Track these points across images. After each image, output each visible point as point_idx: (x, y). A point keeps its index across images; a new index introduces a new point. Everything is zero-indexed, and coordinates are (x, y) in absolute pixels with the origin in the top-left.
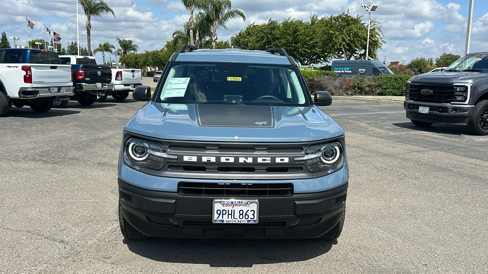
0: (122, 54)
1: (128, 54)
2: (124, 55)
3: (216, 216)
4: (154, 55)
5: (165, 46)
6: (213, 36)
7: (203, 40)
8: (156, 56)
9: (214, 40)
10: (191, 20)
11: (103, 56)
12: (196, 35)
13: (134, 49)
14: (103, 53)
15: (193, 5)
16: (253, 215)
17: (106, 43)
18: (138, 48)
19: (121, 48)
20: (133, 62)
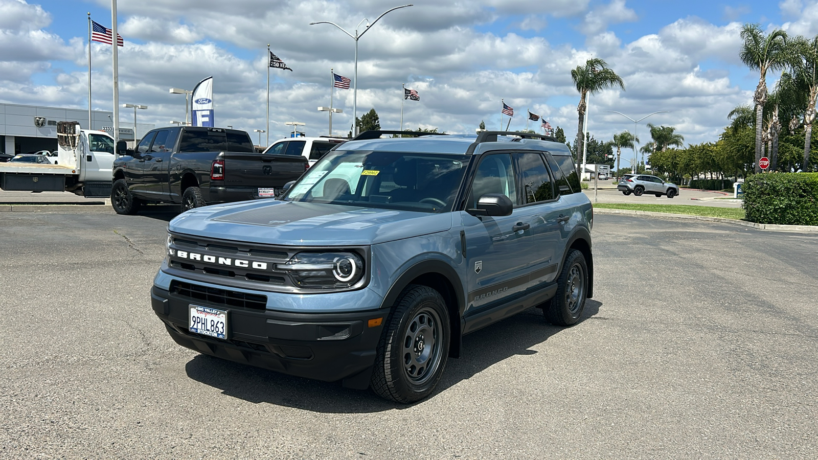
0: (655, 150)
1: (664, 150)
2: (656, 153)
3: (192, 323)
4: (703, 150)
5: (723, 135)
6: (809, 115)
7: (793, 123)
8: (706, 153)
9: (808, 122)
10: (760, 87)
11: (618, 155)
12: (774, 114)
13: (677, 143)
14: (618, 149)
15: (768, 61)
16: (223, 328)
17: (625, 134)
18: (683, 139)
19: (652, 141)
20: (669, 163)
